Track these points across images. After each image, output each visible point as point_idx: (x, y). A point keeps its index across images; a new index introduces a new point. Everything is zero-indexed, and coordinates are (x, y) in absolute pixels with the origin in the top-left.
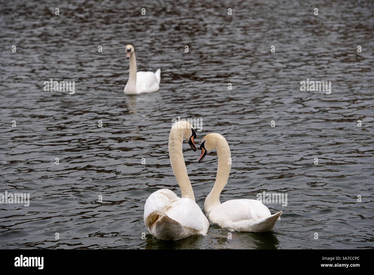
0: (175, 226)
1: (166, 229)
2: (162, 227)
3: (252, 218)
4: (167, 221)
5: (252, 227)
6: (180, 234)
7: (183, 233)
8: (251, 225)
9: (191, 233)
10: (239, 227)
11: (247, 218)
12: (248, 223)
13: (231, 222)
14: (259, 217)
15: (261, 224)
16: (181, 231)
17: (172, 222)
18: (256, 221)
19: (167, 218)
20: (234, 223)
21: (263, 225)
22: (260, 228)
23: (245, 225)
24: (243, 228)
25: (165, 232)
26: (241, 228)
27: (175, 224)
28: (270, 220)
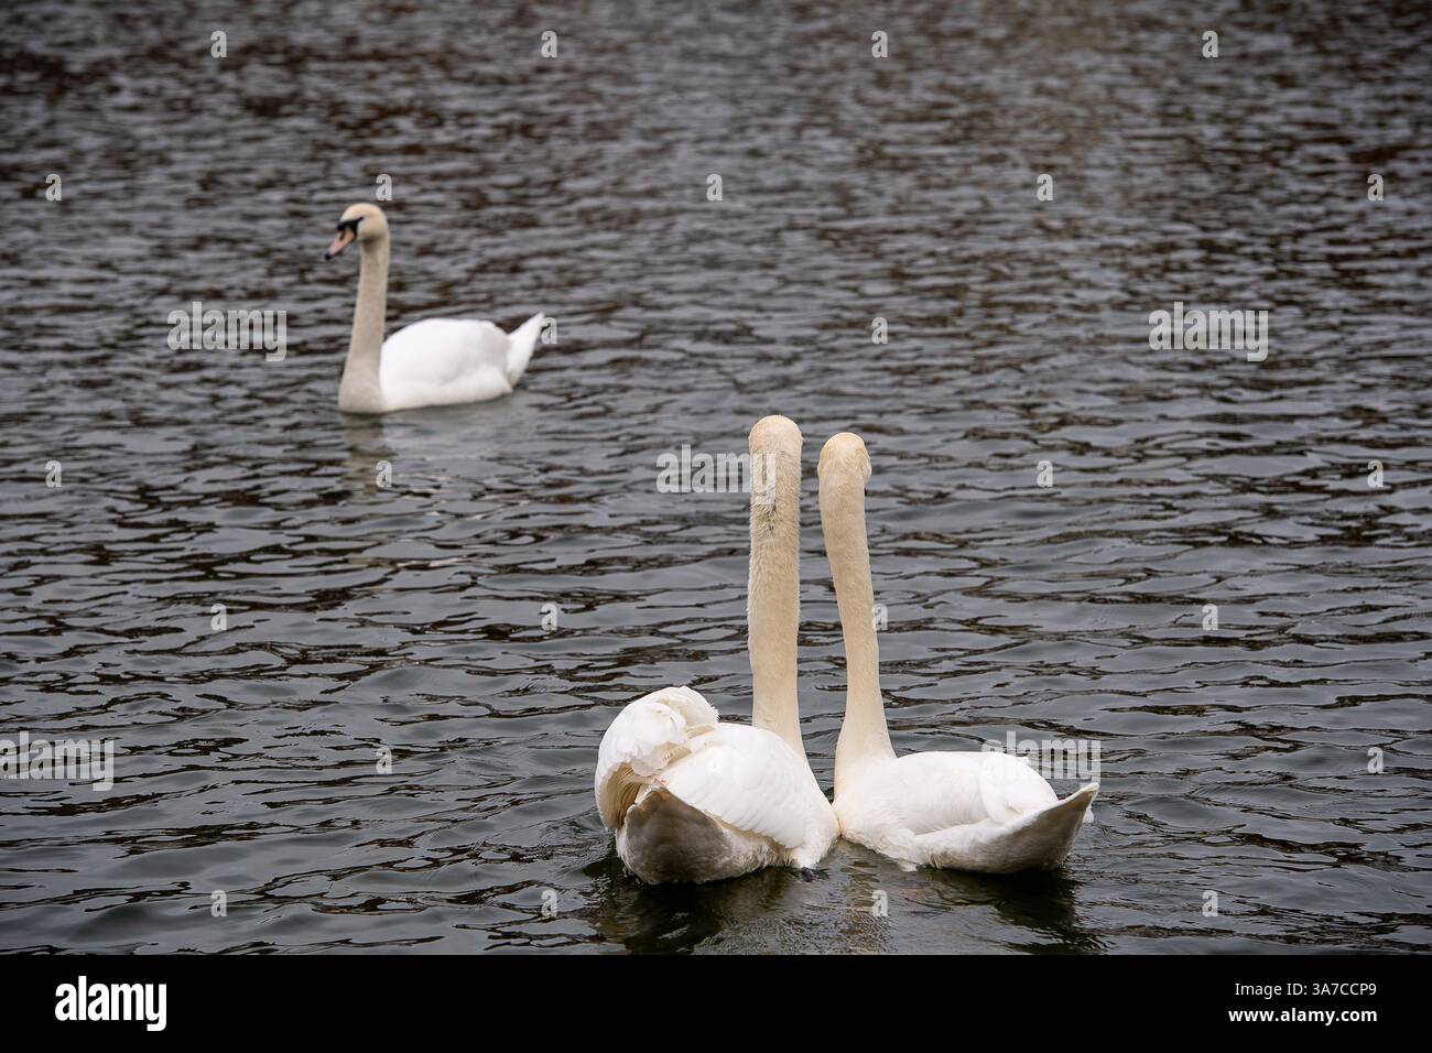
0: (695, 828)
1: (660, 840)
2: (648, 829)
3: (987, 816)
4: (665, 808)
5: (985, 849)
6: (715, 862)
7: (727, 859)
8: (983, 840)
9: (760, 859)
10: (938, 850)
11: (967, 818)
12: (972, 836)
13: (908, 833)
14: (1011, 809)
15: (1019, 834)
16: (720, 850)
17: (686, 812)
18: (999, 824)
19: (665, 796)
20: (921, 839)
21: (1027, 839)
22: (1016, 853)
23: (959, 842)
24: (955, 853)
25: (660, 849)
26: (944, 855)
27: (697, 822)
28: (1051, 816)
